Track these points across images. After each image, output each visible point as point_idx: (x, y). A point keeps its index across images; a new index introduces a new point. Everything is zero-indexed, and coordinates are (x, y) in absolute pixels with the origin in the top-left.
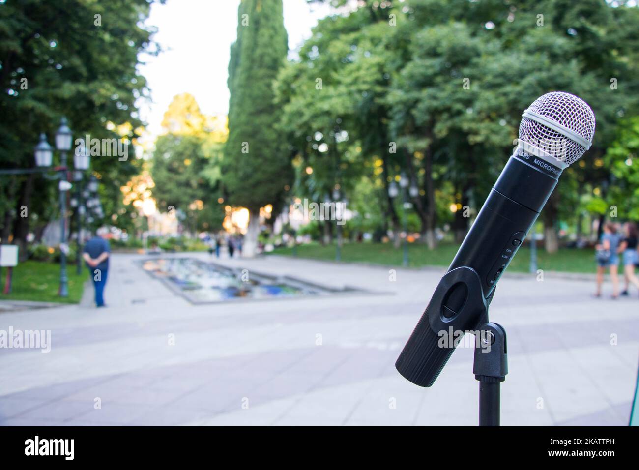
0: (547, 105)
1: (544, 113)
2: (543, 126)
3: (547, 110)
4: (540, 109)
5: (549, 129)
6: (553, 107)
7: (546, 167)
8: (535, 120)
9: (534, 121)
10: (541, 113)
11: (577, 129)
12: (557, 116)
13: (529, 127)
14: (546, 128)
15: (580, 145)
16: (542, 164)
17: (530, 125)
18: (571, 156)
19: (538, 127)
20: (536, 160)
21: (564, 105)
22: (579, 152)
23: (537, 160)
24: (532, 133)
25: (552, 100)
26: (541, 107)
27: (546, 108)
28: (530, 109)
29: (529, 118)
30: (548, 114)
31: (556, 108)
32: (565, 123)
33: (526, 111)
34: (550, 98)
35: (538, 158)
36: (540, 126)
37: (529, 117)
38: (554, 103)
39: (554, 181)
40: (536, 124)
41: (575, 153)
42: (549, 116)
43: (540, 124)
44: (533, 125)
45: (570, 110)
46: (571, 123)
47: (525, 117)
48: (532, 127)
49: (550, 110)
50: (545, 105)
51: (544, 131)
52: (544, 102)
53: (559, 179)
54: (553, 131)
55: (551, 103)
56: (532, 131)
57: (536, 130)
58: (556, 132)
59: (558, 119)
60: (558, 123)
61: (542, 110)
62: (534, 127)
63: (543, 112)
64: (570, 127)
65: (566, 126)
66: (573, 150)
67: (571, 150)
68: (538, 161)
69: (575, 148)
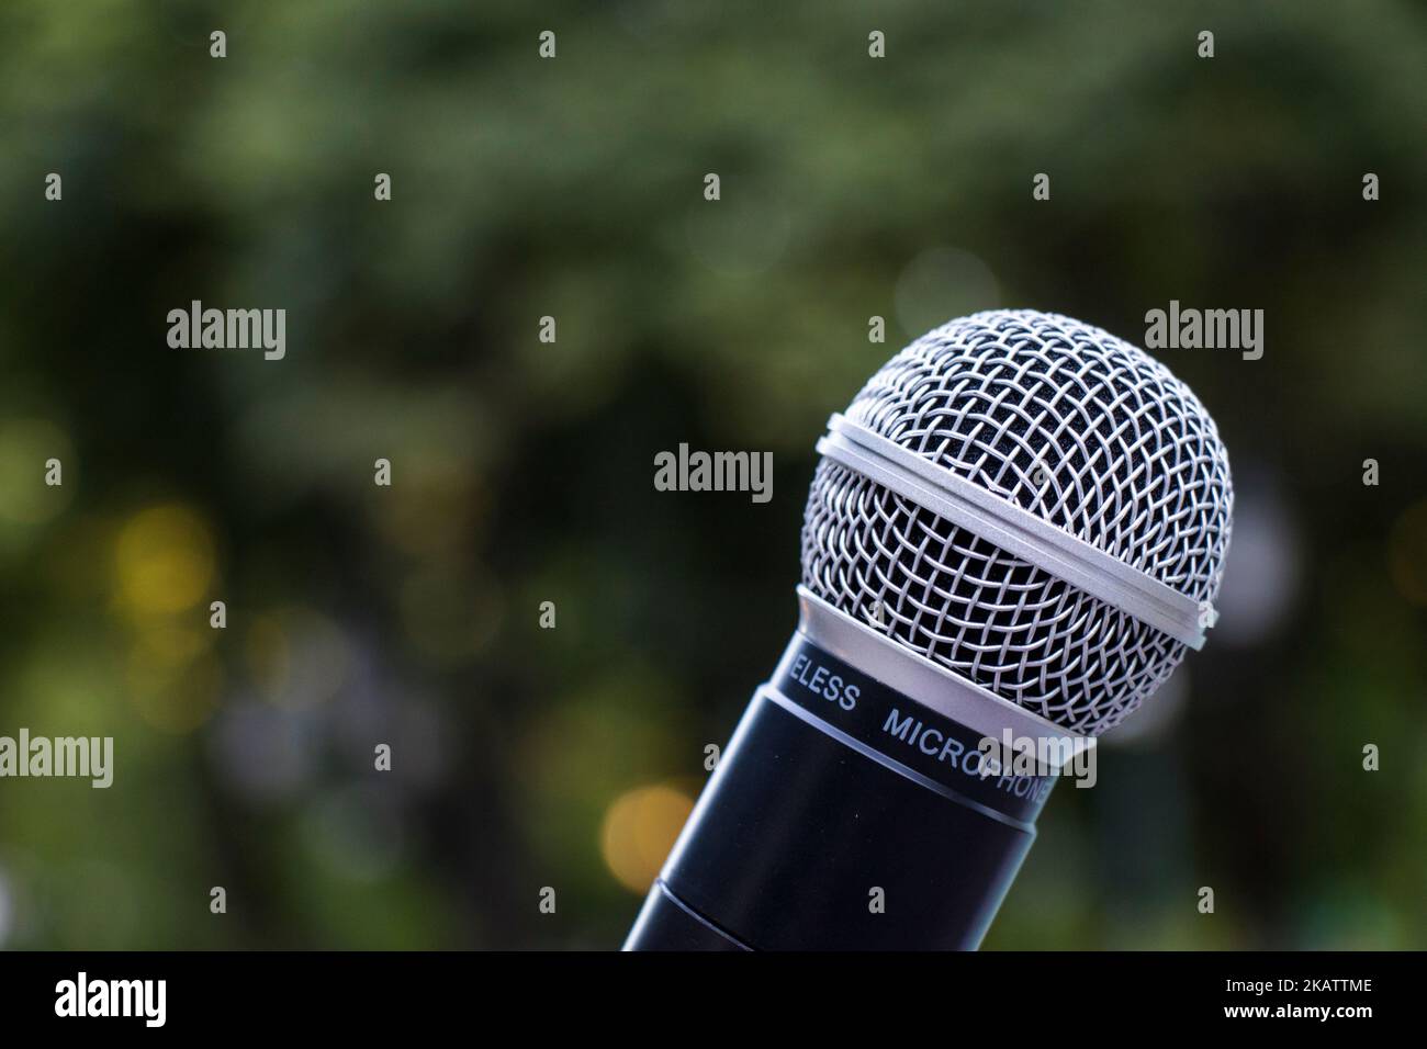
0: (953, 394)
1: (933, 443)
2: (926, 516)
3: (948, 422)
4: (909, 415)
5: (964, 537)
6: (982, 406)
7: (954, 754)
8: (883, 481)
9: (880, 489)
10: (915, 444)
11: (1133, 543)
12: (1008, 460)
13: (854, 522)
14: (945, 527)
15: (1143, 625)
16: (931, 742)
17: (855, 513)
18: (1094, 692)
19: (901, 522)
20: (895, 714)
21: (1047, 392)
22: (1140, 667)
23: (901, 720)
24: (871, 560)
25: (978, 362)
26: (917, 407)
27: (947, 410)
28: (860, 409)
29: (851, 471)
30: (954, 447)
31: (1001, 414)
32: (1050, 498)
33: (836, 422)
34: (969, 349)
35: (909, 707)
36: (912, 516)
37: (852, 464)
38: (987, 379)
39: (1012, 835)
40: (890, 509)
41: (1120, 673)
42: (958, 462)
43: (910, 505)
44: (871, 511)
45: (1079, 424)
46: (1085, 501)
47: (832, 460)
48: (869, 522)
49: (967, 425)
50: (941, 391)
51: (934, 548)
52: (934, 377)
53: (1039, 824)
54: (985, 547)
55: (975, 383)
56: (871, 548)
57: (892, 544)
58: (1004, 555)
59: (1009, 480)
60: (1011, 505)
61: (925, 422)
62: (880, 525)
63: (926, 433)
64: (1079, 524)
65: (1059, 519)
66: (1104, 656)
67: (1094, 657)
68: (909, 721)
69: (1114, 642)
